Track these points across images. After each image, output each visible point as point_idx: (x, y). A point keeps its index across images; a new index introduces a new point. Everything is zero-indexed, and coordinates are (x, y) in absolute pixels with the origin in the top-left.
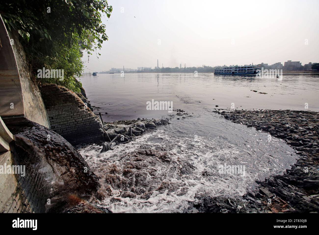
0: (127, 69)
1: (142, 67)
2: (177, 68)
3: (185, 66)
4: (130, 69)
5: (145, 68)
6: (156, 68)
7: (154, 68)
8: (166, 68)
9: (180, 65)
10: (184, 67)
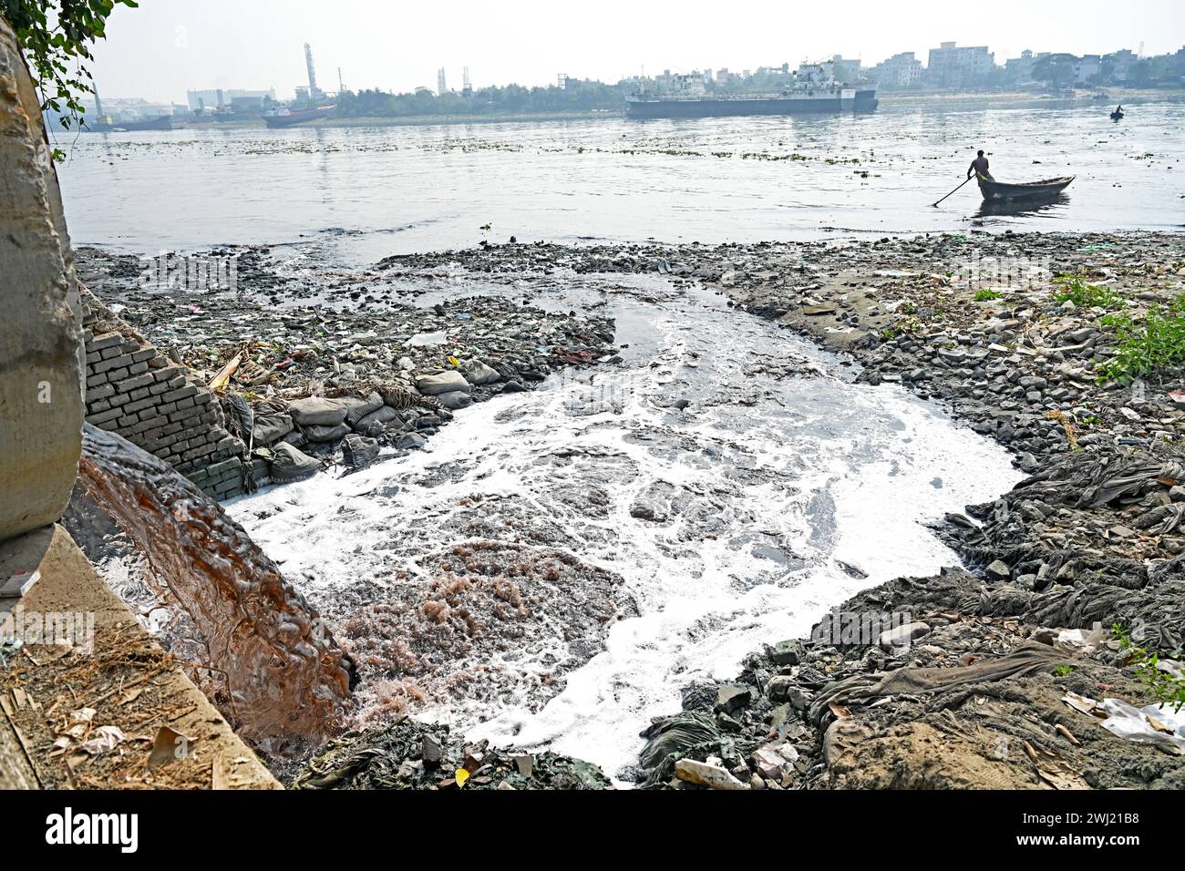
0: (121, 102)
1: (219, 92)
2: (423, 94)
3: (465, 78)
4: (142, 101)
5: (238, 95)
6: (301, 93)
7: (294, 96)
8: (361, 92)
9: (439, 77)
10: (459, 88)
